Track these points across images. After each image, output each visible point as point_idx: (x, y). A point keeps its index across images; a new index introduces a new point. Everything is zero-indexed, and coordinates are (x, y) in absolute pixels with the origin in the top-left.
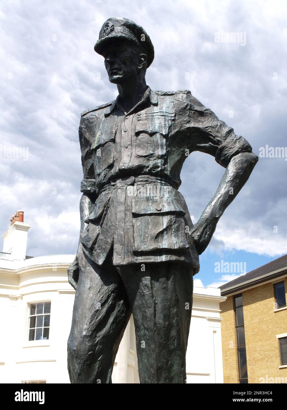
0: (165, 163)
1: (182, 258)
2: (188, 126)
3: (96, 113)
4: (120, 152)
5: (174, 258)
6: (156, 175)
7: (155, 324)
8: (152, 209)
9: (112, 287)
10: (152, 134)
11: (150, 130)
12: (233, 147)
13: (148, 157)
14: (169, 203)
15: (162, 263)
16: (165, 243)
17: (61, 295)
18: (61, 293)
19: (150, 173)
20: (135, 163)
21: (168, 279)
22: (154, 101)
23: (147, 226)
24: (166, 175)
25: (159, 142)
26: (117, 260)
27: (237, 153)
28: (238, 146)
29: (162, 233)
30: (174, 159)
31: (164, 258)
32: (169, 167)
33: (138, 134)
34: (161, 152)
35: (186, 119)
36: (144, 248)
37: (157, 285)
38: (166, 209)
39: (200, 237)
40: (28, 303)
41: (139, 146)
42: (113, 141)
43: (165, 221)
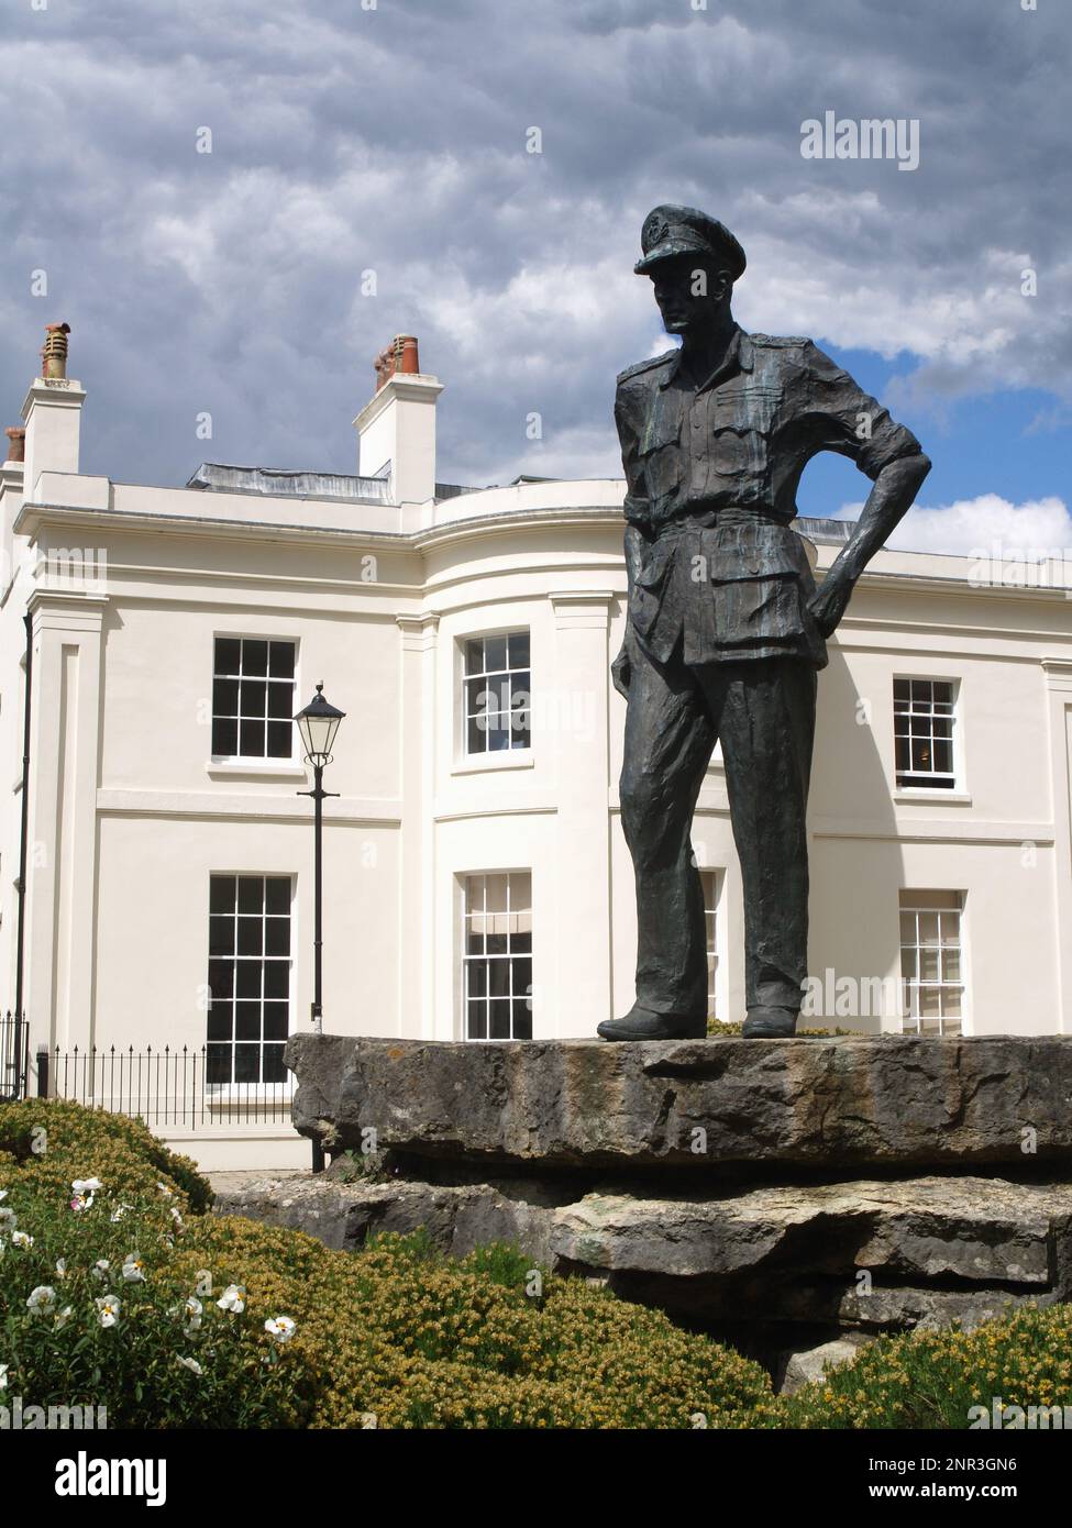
0: (767, 483)
1: (793, 651)
2: (806, 409)
3: (644, 380)
4: (689, 466)
5: (779, 651)
6: (751, 507)
7: (752, 753)
8: (744, 571)
9: (684, 696)
10: (743, 433)
11: (739, 425)
12: (884, 448)
13: (736, 476)
14: (771, 559)
15: (760, 660)
16: (764, 630)
17: (562, 610)
18: (558, 602)
19: (740, 504)
20: (716, 487)
21: (771, 683)
22: (746, 364)
23: (735, 602)
24: (769, 506)
25: (755, 447)
26: (689, 657)
27: (890, 460)
28: (893, 446)
29: (759, 611)
31: (763, 652)
32: (772, 490)
33: (718, 433)
34: (757, 466)
35: (805, 396)
36: (734, 635)
37: (754, 693)
38: (767, 570)
39: (824, 612)
40: (457, 638)
41: (720, 455)
42: (677, 443)
43: (765, 590)
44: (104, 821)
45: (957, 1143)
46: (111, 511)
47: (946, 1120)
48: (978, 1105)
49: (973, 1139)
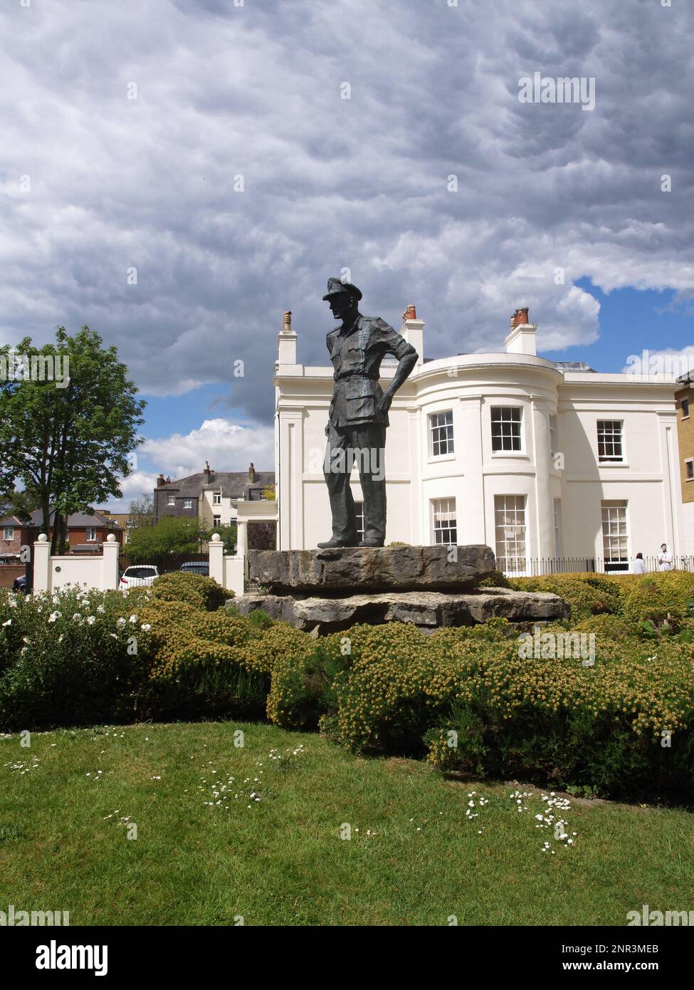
0: (365, 366)
1: (371, 421)
2: (379, 341)
3: (333, 334)
4: (342, 362)
5: (367, 421)
6: (360, 374)
8: (356, 396)
10: (357, 350)
11: (356, 348)
12: (401, 352)
13: (355, 364)
14: (365, 391)
16: (361, 415)
18: (462, 400)
19: (356, 374)
20: (349, 369)
21: (365, 431)
22: (360, 327)
23: (353, 406)
24: (366, 374)
25: (361, 354)
27: (404, 356)
28: (405, 351)
29: (360, 408)
30: (372, 361)
31: (361, 422)
32: (367, 368)
33: (350, 351)
34: (362, 361)
35: (377, 336)
36: (352, 417)
37: (360, 435)
38: (362, 395)
39: (383, 407)
40: (428, 414)
41: (350, 358)
42: (339, 355)
43: (362, 401)
44: (305, 485)
45: (422, 581)
46: (304, 376)
47: (418, 573)
48: (430, 568)
49: (428, 579)
